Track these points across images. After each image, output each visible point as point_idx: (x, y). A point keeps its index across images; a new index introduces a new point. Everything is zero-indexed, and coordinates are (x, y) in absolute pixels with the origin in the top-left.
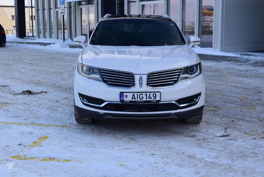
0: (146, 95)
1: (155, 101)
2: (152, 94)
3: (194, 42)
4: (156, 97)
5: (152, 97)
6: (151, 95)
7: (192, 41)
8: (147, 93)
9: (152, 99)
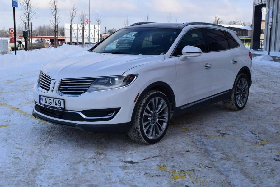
0: (53, 100)
1: (60, 108)
2: (58, 100)
3: (187, 53)
4: (60, 104)
5: (58, 104)
6: (57, 102)
7: (185, 52)
8: (54, 99)
9: (58, 106)
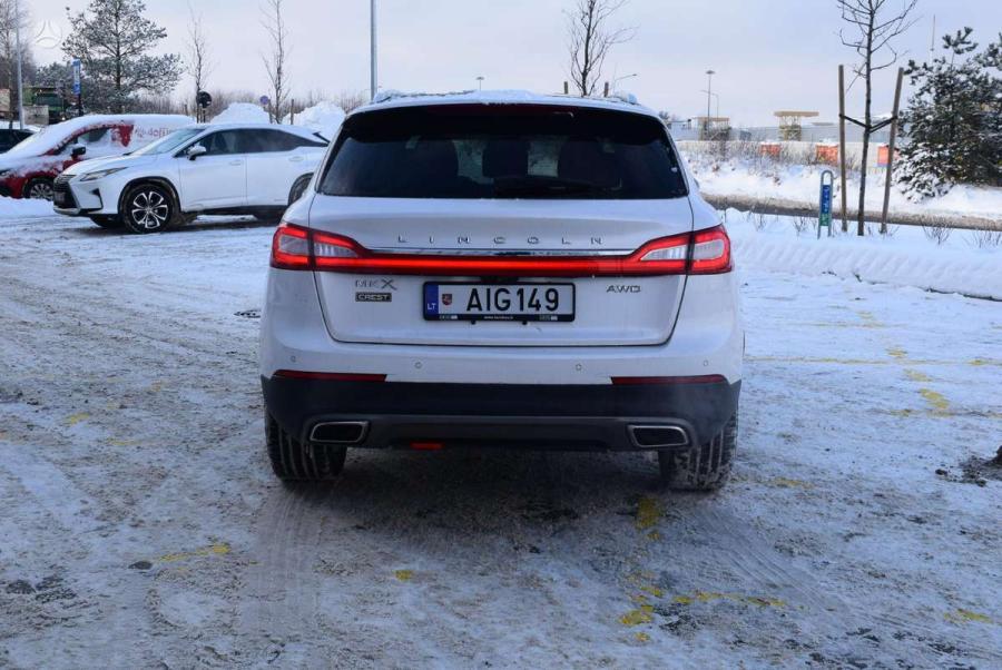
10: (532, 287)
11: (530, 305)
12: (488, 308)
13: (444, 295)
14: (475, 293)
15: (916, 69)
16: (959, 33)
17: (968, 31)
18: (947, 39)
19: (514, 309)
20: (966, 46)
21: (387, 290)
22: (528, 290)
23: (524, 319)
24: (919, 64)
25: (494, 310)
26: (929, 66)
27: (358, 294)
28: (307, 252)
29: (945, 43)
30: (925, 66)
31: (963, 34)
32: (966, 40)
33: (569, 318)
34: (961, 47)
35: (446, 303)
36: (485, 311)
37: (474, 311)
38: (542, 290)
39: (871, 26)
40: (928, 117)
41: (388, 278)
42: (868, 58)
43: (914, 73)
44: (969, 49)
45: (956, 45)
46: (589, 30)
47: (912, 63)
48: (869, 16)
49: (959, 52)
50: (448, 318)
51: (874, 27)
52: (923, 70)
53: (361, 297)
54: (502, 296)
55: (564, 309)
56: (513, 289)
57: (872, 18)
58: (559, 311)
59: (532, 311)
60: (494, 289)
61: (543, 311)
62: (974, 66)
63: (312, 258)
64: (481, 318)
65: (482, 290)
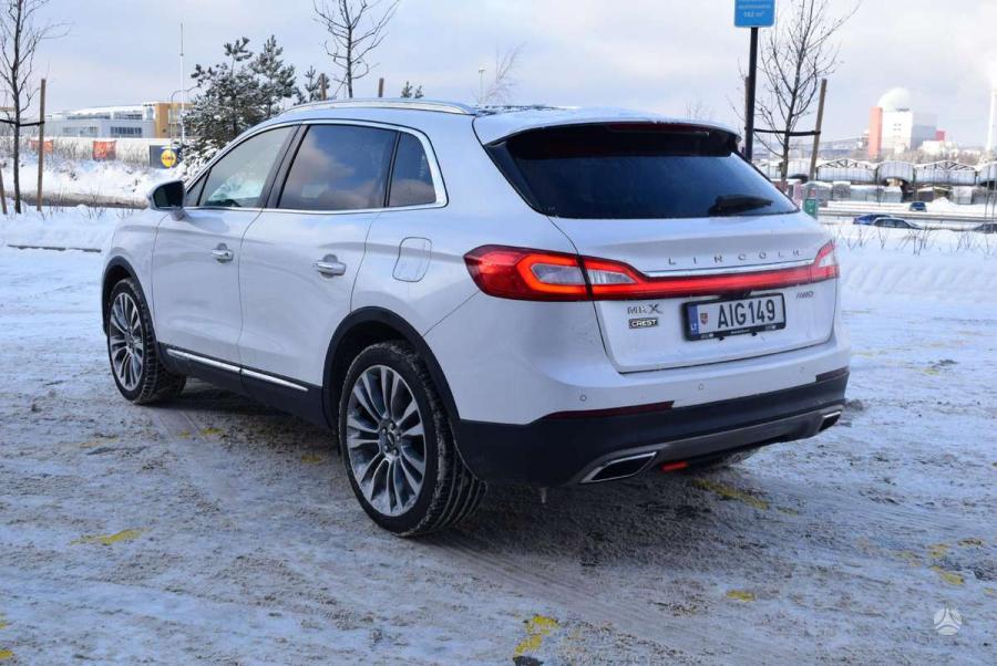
10: (757, 300)
11: (759, 318)
12: (732, 324)
13: (702, 314)
14: (722, 310)
15: (203, 73)
16: (238, 43)
17: (246, 41)
18: (229, 47)
19: (748, 324)
20: (244, 54)
21: (655, 315)
22: (755, 302)
23: (754, 331)
24: (205, 68)
25: (736, 326)
26: (213, 70)
27: (631, 321)
28: (583, 282)
29: (226, 50)
30: (210, 71)
31: (241, 43)
32: (245, 49)
33: (781, 326)
34: (240, 54)
35: (704, 322)
36: (730, 328)
37: (723, 328)
38: (764, 300)
39: (349, 39)
40: (216, 117)
41: (654, 302)
42: (349, 69)
43: (200, 77)
44: (247, 57)
45: (235, 52)
46: (18, 24)
47: (198, 68)
48: (347, 31)
49: (239, 60)
50: (706, 336)
51: (353, 40)
52: (208, 75)
53: (633, 324)
54: (740, 311)
55: (778, 319)
56: (746, 303)
57: (350, 33)
58: (776, 321)
59: (758, 322)
60: (734, 304)
61: (767, 321)
62: (250, 72)
63: (589, 286)
64: (728, 333)
65: (726, 305)
